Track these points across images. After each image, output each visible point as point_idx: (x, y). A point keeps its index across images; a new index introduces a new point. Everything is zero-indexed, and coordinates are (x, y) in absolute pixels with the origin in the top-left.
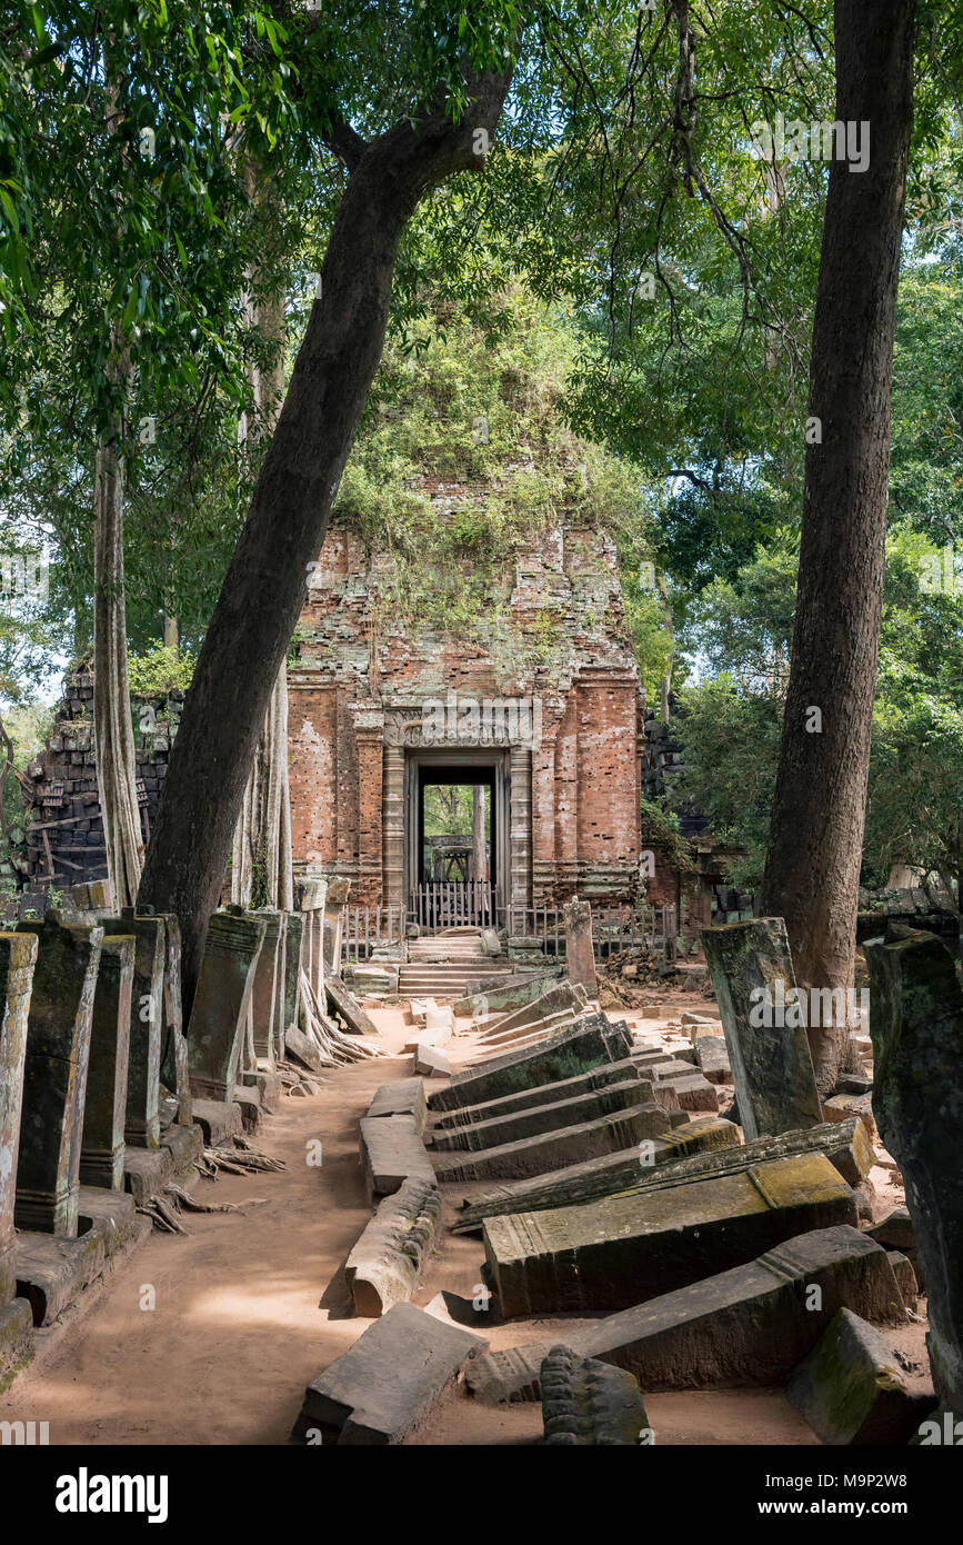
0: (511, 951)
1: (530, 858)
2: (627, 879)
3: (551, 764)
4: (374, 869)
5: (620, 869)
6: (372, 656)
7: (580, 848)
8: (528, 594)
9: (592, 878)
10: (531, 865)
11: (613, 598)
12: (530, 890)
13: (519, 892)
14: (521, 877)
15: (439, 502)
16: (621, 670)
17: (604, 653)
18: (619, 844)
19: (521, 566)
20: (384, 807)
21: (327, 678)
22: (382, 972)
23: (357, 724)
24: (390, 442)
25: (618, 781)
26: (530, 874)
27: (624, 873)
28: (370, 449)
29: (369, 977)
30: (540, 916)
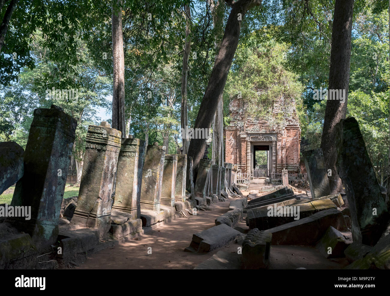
0: (272, 182)
1: (276, 163)
2: (296, 168)
3: (281, 144)
4: (244, 165)
5: (295, 166)
6: (244, 124)
7: (287, 161)
8: (276, 110)
9: (289, 168)
10: (276, 165)
11: (294, 111)
12: (276, 170)
13: (274, 170)
14: (274, 167)
15: (258, 92)
16: (296, 125)
17: (292, 122)
18: (295, 161)
19: (275, 105)
20: (246, 154)
21: (235, 128)
22: (245, 185)
23: (241, 137)
24: (248, 81)
25: (295, 148)
26: (276, 167)
27: (296, 167)
28: (244, 82)
29: (243, 186)
30: (278, 175)
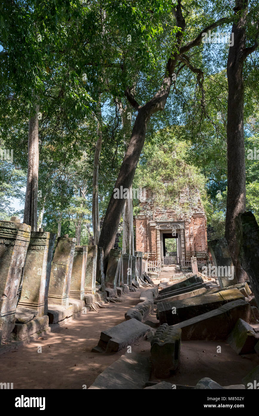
0: (182, 269)
1: (185, 251)
3: (188, 232)
4: (154, 253)
5: (203, 253)
6: (153, 213)
7: (195, 249)
8: (182, 200)
9: (198, 255)
10: (185, 252)
11: (199, 200)
12: (185, 257)
13: (183, 257)
14: (184, 255)
15: (165, 184)
16: (201, 214)
17: (198, 211)
18: (203, 248)
19: (181, 195)
20: (156, 242)
21: (145, 217)
22: (156, 274)
23: (151, 225)
24: (156, 174)
25: (202, 235)
26: (185, 254)
27: (204, 254)
28: (152, 175)
29: (154, 274)
30: (188, 262)
